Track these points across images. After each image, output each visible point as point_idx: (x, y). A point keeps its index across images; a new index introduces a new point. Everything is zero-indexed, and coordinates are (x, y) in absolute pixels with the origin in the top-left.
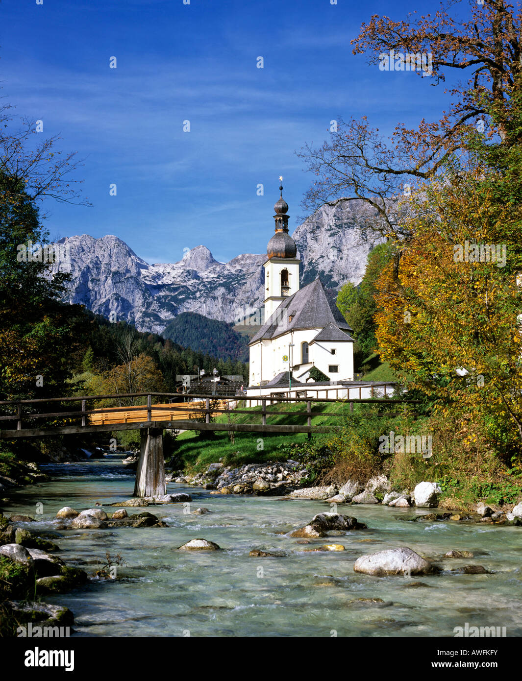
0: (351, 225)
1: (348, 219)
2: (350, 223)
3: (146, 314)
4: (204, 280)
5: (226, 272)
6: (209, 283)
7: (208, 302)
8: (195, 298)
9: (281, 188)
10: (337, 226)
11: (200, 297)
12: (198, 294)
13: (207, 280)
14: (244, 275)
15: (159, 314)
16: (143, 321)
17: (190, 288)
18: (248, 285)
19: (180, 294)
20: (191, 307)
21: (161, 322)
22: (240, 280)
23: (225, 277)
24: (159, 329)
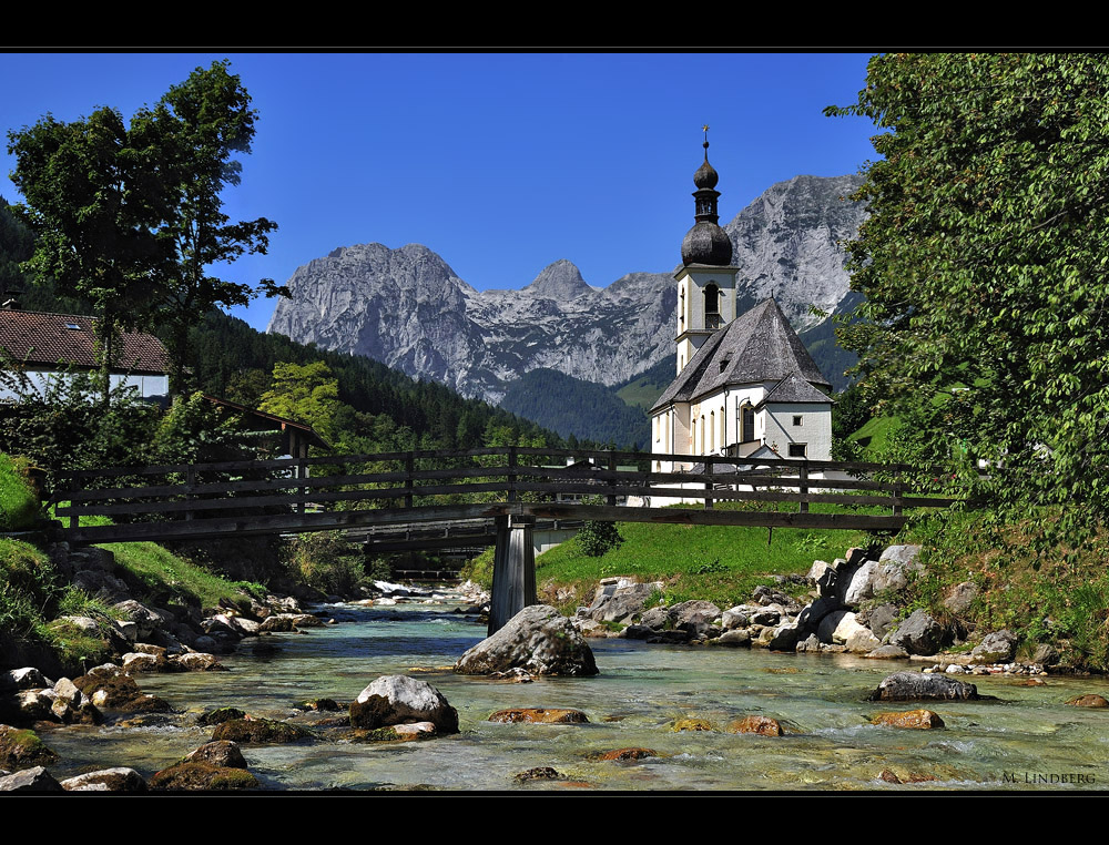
0: (814, 223)
1: (807, 212)
2: (810, 219)
3: (472, 373)
4: (569, 317)
5: (603, 304)
6: (577, 321)
7: (575, 353)
8: (554, 347)
9: (706, 146)
10: (788, 224)
11: (561, 345)
12: (558, 340)
13: (572, 316)
14: (634, 307)
15: (495, 373)
16: (469, 384)
17: (546, 329)
18: (640, 324)
19: (530, 339)
20: (549, 361)
21: (498, 386)
22: (627, 316)
23: (602, 311)
24: (494, 398)
